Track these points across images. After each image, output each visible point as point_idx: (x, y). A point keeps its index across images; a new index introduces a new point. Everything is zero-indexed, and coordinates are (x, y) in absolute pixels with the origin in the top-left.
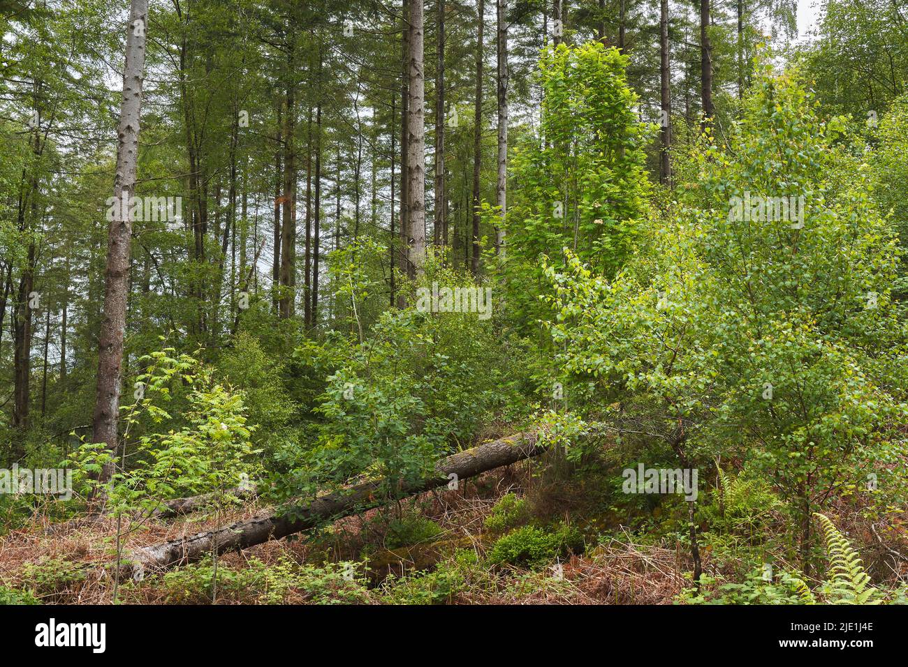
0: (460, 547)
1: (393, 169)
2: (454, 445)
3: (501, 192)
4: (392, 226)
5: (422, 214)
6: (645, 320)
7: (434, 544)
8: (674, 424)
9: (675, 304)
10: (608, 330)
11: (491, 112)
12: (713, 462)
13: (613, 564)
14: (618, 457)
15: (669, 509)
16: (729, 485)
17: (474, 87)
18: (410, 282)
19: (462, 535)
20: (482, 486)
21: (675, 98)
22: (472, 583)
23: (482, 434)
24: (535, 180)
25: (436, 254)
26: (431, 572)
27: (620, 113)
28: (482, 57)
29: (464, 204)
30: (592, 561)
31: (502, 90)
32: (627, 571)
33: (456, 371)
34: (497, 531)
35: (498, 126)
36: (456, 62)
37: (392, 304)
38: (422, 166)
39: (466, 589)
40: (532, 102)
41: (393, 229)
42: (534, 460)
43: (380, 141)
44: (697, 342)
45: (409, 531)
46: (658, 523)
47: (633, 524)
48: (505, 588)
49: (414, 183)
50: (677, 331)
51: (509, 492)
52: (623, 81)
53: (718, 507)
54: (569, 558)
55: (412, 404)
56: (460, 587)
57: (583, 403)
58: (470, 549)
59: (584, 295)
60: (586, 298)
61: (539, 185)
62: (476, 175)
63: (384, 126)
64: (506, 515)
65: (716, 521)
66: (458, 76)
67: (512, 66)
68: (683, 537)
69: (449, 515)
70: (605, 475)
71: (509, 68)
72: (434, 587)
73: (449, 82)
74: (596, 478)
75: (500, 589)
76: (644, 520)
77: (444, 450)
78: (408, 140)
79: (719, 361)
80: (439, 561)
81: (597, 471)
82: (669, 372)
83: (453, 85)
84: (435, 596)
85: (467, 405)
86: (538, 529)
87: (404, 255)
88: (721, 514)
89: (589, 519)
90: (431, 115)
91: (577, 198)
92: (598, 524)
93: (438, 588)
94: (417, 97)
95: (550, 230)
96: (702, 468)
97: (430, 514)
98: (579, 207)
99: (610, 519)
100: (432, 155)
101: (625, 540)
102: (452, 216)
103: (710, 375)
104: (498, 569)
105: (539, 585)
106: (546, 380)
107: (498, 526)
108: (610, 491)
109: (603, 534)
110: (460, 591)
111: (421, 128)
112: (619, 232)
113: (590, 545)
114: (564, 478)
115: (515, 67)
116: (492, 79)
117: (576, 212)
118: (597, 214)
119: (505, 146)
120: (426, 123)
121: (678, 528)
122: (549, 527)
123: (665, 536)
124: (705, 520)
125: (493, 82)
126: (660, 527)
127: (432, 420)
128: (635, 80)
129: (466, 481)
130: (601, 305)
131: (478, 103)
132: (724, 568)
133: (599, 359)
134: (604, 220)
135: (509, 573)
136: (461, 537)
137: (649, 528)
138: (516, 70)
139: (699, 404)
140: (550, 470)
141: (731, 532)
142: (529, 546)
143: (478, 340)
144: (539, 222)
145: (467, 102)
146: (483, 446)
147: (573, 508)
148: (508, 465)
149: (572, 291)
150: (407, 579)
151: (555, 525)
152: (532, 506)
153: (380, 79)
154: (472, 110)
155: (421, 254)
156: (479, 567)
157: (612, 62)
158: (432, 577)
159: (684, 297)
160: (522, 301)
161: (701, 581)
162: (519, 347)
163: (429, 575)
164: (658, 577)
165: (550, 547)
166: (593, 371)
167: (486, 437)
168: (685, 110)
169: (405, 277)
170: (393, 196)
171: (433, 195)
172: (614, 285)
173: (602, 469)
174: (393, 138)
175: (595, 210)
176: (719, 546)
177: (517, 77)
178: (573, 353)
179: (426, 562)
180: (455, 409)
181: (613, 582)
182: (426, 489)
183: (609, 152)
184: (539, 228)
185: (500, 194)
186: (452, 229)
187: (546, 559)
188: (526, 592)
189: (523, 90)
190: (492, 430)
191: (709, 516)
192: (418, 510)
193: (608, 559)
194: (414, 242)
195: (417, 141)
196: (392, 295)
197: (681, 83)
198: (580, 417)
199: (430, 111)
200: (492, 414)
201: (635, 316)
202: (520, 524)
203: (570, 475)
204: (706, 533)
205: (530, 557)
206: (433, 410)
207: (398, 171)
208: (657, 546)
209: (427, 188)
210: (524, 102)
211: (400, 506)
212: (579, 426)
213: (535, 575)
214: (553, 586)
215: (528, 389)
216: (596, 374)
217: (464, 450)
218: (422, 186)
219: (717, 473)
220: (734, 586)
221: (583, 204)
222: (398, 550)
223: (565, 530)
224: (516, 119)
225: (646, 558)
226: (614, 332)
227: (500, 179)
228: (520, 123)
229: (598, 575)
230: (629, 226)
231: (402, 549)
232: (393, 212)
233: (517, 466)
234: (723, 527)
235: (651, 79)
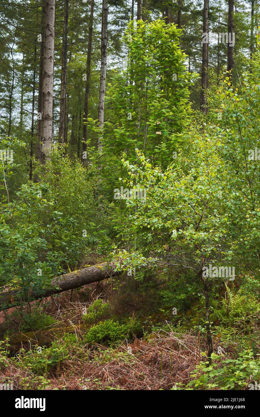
0: (66, 332)
1: (34, 93)
2: (65, 268)
3: (101, 111)
4: (32, 129)
5: (50, 122)
6: (184, 196)
7: (50, 330)
8: (199, 260)
9: (202, 187)
10: (161, 202)
11: (97, 60)
12: (223, 283)
13: (160, 345)
14: (167, 278)
15: (196, 311)
16: (233, 297)
17: (87, 43)
18: (42, 165)
19: (68, 324)
20: (83, 294)
21: (211, 56)
22: (73, 355)
23: (84, 262)
24: (121, 105)
25: (59, 149)
26: (48, 347)
27: (175, 65)
28: (92, 25)
29: (78, 116)
30: (148, 343)
31: (104, 47)
32: (168, 349)
33: (67, 222)
34: (90, 322)
35: (101, 68)
36: (75, 27)
37: (31, 178)
38: (51, 92)
39: (69, 358)
40: (122, 54)
41: (32, 131)
42: (115, 278)
43: (27, 75)
44: (215, 210)
45: (35, 321)
46: (189, 320)
47: (174, 320)
48: (94, 358)
49: (46, 103)
50: (203, 203)
51: (99, 299)
52: (178, 46)
53: (225, 310)
54: (134, 340)
55: (39, 242)
56: (66, 357)
57: (146, 245)
58: (73, 333)
59: (147, 179)
60: (148, 181)
61: (123, 108)
62: (86, 99)
63: (29, 65)
64: (96, 313)
65: (224, 319)
66: (77, 36)
67: (111, 31)
68: (203, 329)
69: (61, 312)
70: (158, 289)
71: (109, 32)
72: (49, 357)
73: (71, 40)
74: (152, 291)
75: (91, 358)
76: (181, 317)
77: (60, 272)
78: (43, 75)
79: (228, 223)
80: (53, 340)
81: (153, 287)
82: (197, 229)
83: (74, 41)
84: (50, 362)
85: (73, 243)
86: (116, 322)
87: (39, 148)
88: (227, 315)
89: (147, 316)
90: (59, 60)
91: (147, 117)
92: (152, 319)
93: (52, 357)
94: (50, 49)
95: (129, 137)
96: (217, 286)
97: (49, 311)
98: (148, 123)
99: (159, 316)
100: (59, 85)
101: (168, 330)
102: (70, 123)
103: (222, 232)
104: (89, 346)
105: (114, 357)
106: (123, 230)
107: (91, 319)
108: (160, 299)
109: (155, 326)
110: (65, 359)
111: (52, 68)
112: (171, 140)
113: (146, 332)
114: (133, 291)
115: (113, 32)
116: (99, 39)
117: (146, 126)
118: (158, 128)
119: (104, 82)
120: (55, 65)
121: (201, 323)
122: (122, 321)
123: (193, 328)
124: (218, 318)
125: (99, 41)
126: (190, 322)
127: (51, 252)
128: (187, 44)
129: (72, 291)
130: (157, 186)
131: (89, 54)
132: (228, 348)
133: (155, 220)
134: (163, 132)
135: (96, 349)
136: (67, 326)
137: (184, 323)
138: (114, 34)
139: (215, 249)
140: (125, 286)
141: (233, 326)
142: (110, 332)
143: (82, 203)
144: (123, 131)
145: (82, 53)
146: (83, 270)
147: (137, 310)
148: (99, 281)
149: (140, 176)
150: (33, 352)
151: (126, 319)
152: (112, 308)
153: (27, 36)
154: (85, 57)
155: (49, 148)
156: (78, 344)
157: (171, 33)
158: (48, 351)
159: (208, 183)
160: (110, 180)
161: (211, 357)
162: (109, 208)
163: (47, 350)
164: (188, 353)
165: (122, 333)
166: (151, 227)
167: (86, 263)
168: (217, 64)
169: (38, 162)
170: (33, 110)
171: (59, 110)
172: (166, 174)
173: (156, 285)
174: (34, 73)
175: (157, 125)
176: (225, 334)
177: (113, 38)
178: (139, 215)
179: (45, 341)
180: (66, 246)
181: (160, 356)
182: (46, 295)
183: (168, 89)
184: (122, 135)
185: (100, 112)
186: (70, 131)
187: (120, 341)
188: (106, 361)
189: (118, 47)
190: (90, 259)
191: (220, 316)
192: (42, 308)
193: (157, 341)
194: (45, 140)
195: (49, 76)
196: (31, 172)
197: (215, 47)
198: (142, 255)
199: (58, 57)
200: (90, 249)
201: (178, 194)
202: (104, 318)
203: (136, 289)
204: (217, 327)
205: (110, 339)
206: (54, 246)
207: (37, 94)
208: (188, 334)
209: (55, 105)
210: (117, 55)
211: (30, 306)
212: (141, 260)
213: (112, 351)
214: (123, 358)
215: (113, 234)
216: (153, 229)
217: (72, 271)
218: (51, 105)
219: (226, 290)
220: (231, 361)
221: (150, 122)
222: (28, 333)
223: (132, 322)
224: (113, 64)
225: (180, 342)
226: (164, 203)
227: (100, 102)
228: (115, 67)
229: (150, 352)
230: (178, 137)
231: (30, 332)
232: (33, 120)
233: (105, 282)
234: (228, 323)
235: (196, 44)
